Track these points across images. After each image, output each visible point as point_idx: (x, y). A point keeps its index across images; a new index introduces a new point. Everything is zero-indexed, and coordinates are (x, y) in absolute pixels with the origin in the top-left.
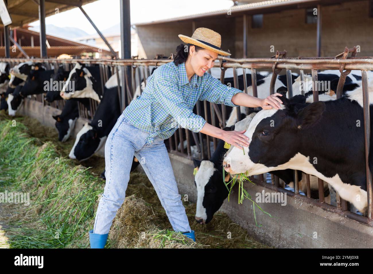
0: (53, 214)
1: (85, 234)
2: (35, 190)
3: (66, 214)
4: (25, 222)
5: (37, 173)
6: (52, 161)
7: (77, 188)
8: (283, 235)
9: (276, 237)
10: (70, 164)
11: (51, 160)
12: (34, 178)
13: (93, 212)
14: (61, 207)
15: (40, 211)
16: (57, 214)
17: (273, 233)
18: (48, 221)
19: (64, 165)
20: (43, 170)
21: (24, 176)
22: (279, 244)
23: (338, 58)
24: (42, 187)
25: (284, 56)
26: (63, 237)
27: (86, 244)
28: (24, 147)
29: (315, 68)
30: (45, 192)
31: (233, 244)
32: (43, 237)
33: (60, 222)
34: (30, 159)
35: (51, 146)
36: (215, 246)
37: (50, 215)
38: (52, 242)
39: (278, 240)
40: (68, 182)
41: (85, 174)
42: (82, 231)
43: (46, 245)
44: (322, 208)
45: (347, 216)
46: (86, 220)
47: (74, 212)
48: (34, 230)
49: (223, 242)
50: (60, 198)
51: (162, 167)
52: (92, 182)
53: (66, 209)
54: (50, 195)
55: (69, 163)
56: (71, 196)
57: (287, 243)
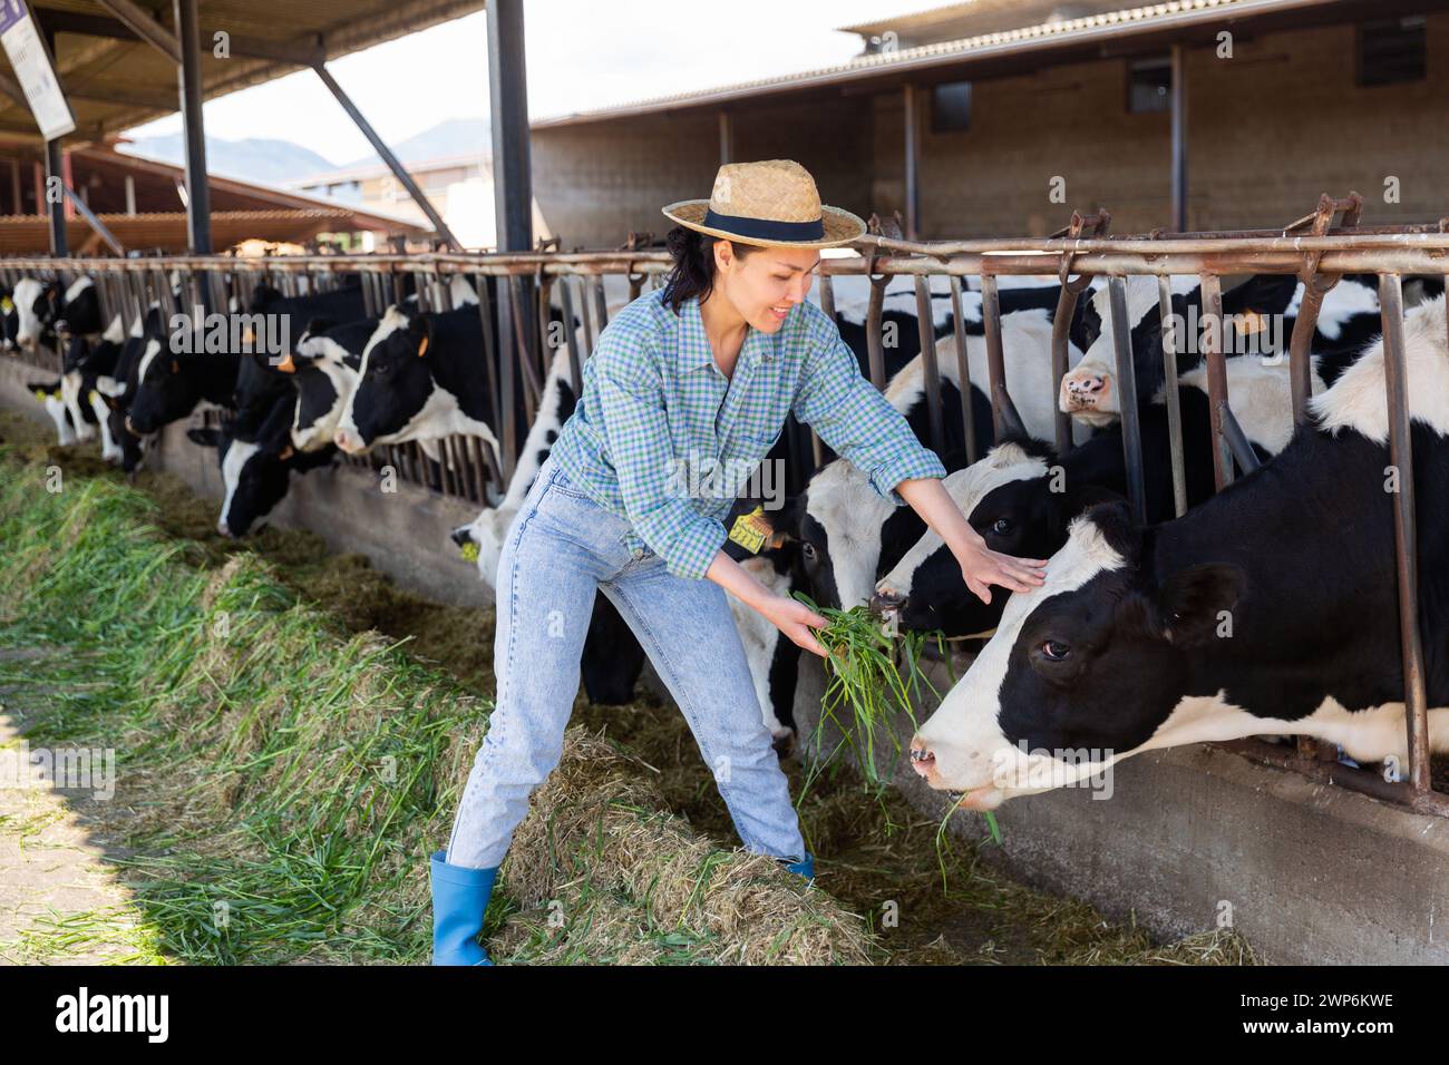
0: (284, 804)
1: (412, 869)
2: (210, 724)
3: (335, 803)
4: (186, 835)
5: (212, 662)
6: (266, 620)
7: (369, 710)
8: (1107, 857)
9: (1084, 865)
10: (332, 630)
11: (262, 617)
12: (203, 681)
13: (435, 793)
14: (314, 780)
15: (236, 797)
16: (303, 802)
17: (1070, 849)
18: (271, 829)
19: (309, 632)
20: (235, 651)
21: (165, 677)
22: (1094, 889)
23: (1295, 232)
24: (234, 712)
25: (1099, 230)
26: (331, 884)
27: (416, 904)
28: (152, 574)
29: (1212, 271)
30: (252, 727)
31: (929, 891)
32: (256, 886)
33: (314, 831)
34: (178, 616)
35: (254, 568)
36: (867, 899)
37: (273, 809)
38: (292, 901)
39: (1088, 873)
40: (334, 689)
41: (393, 660)
42: (398, 860)
43: (271, 912)
44: (1244, 756)
45: (1337, 783)
46: (410, 820)
47: (365, 796)
48: (221, 863)
49: (896, 886)
50: (307, 747)
51: (699, 626)
52: (420, 689)
53: (333, 783)
54: (269, 739)
55: (327, 626)
56: (350, 739)
57: (1123, 885)
